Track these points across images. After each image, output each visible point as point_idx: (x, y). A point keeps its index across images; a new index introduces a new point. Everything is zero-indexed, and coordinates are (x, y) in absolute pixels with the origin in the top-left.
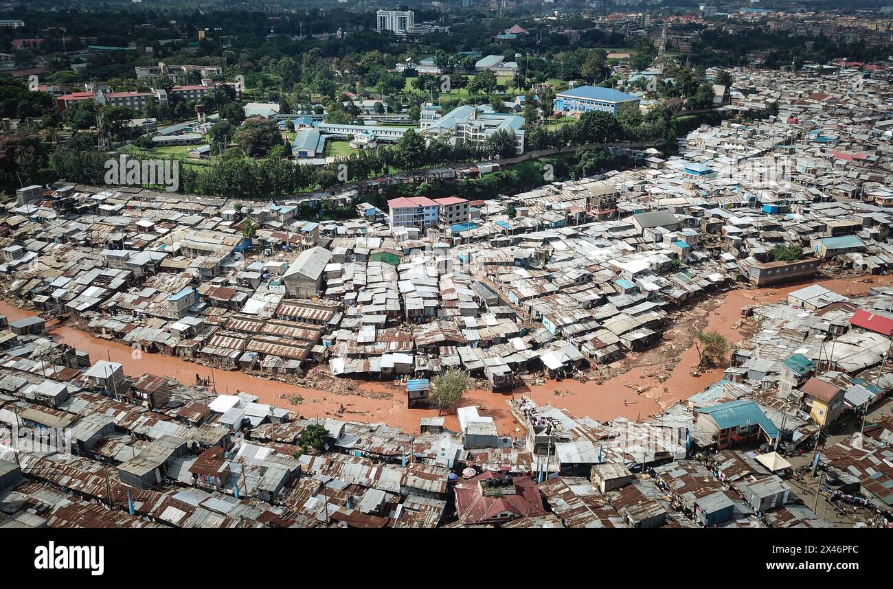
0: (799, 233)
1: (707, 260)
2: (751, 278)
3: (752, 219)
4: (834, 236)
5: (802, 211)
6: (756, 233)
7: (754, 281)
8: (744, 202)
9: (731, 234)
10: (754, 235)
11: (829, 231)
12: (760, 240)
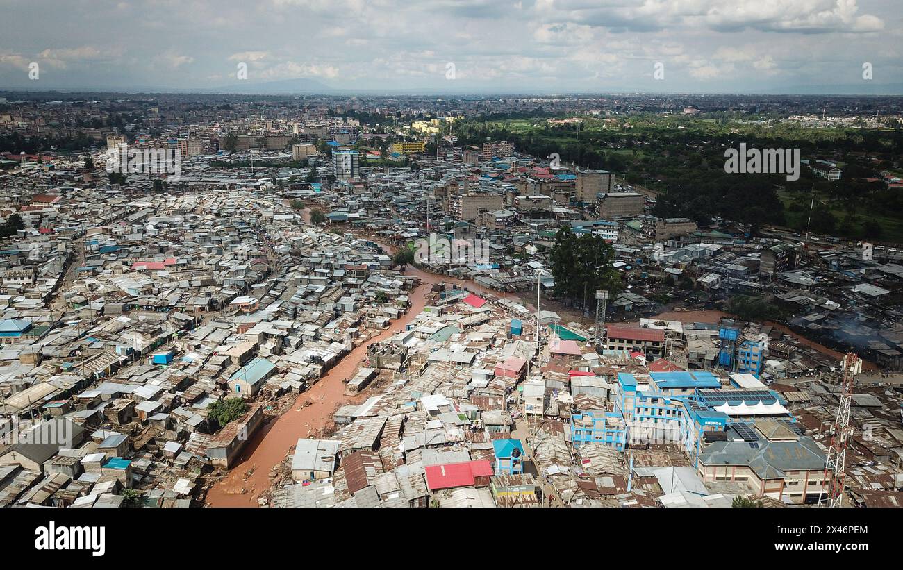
0: (213, 377)
1: (153, 466)
2: (214, 463)
3: (156, 382)
4: (242, 365)
5: (193, 348)
6: (175, 399)
7: (220, 465)
8: (121, 359)
9: (151, 414)
10: (175, 403)
11: (236, 362)
12: (185, 406)
